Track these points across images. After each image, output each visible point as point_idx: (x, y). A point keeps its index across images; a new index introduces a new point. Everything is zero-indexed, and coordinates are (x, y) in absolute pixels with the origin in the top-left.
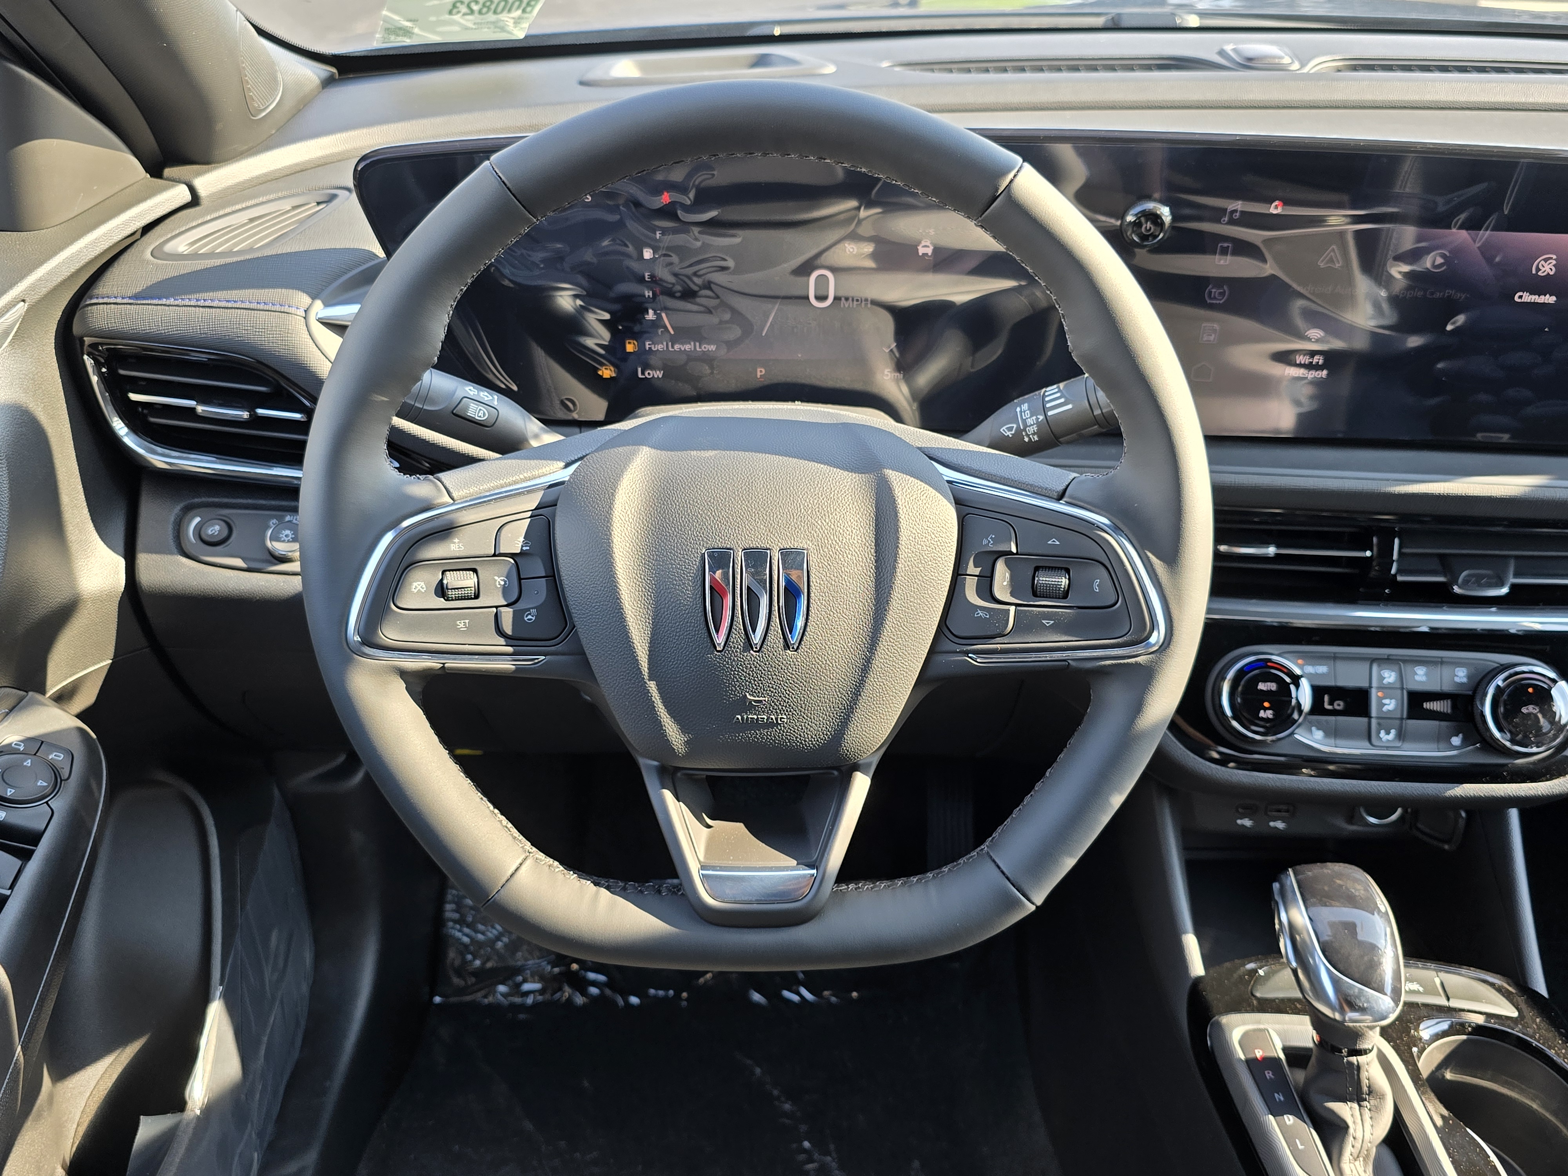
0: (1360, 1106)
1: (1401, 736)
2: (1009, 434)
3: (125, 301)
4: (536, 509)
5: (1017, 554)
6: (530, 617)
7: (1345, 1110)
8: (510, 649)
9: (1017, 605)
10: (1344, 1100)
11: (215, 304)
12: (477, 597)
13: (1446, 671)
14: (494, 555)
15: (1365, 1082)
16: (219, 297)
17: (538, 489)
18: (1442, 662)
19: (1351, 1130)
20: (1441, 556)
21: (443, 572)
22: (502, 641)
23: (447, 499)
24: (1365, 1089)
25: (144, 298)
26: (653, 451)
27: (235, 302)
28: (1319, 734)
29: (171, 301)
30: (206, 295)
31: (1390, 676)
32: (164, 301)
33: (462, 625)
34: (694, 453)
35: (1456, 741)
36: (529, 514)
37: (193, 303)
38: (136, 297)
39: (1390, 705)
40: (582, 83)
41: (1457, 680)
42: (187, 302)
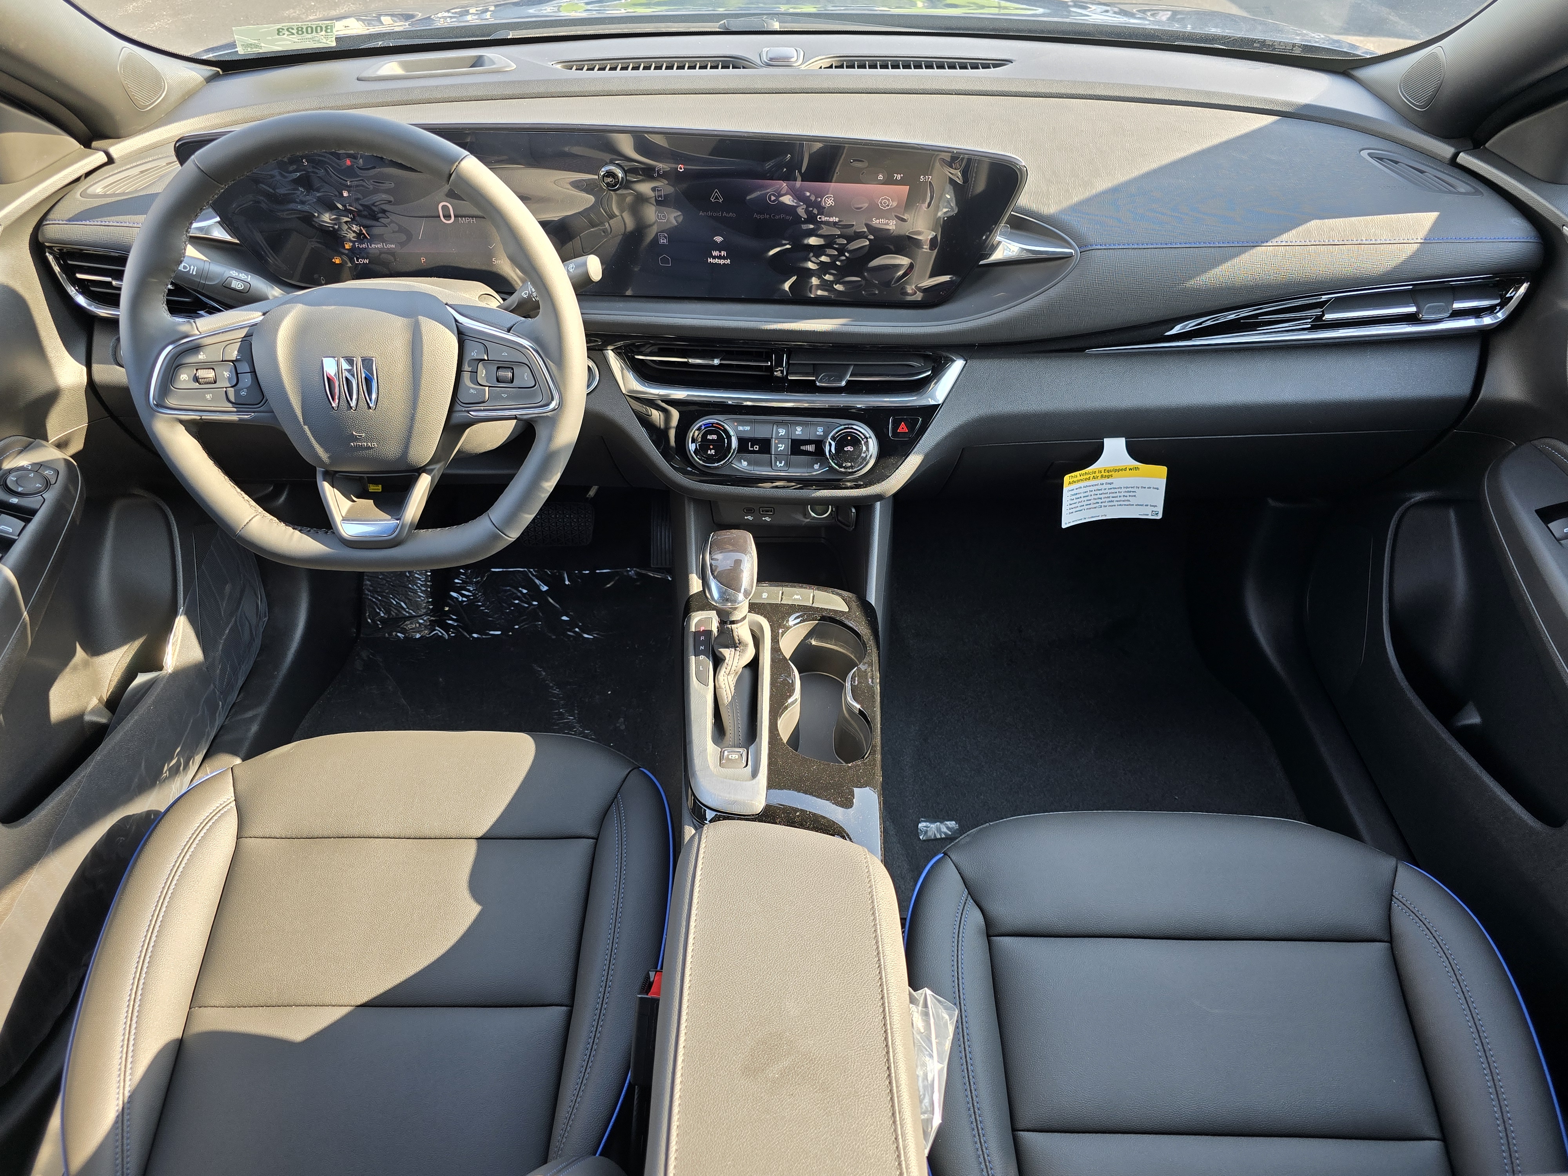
0: (735, 650)
1: (788, 464)
2: (525, 296)
3: (64, 222)
4: (244, 337)
5: (488, 360)
6: (243, 393)
7: (726, 652)
8: (235, 410)
9: (489, 387)
10: (727, 647)
11: (111, 224)
12: (215, 382)
13: (812, 428)
14: (222, 361)
15: (736, 638)
16: (113, 220)
17: (247, 327)
18: (812, 424)
19: (726, 661)
20: (814, 364)
21: (197, 370)
22: (230, 405)
23: (198, 333)
24: (737, 641)
25: (73, 221)
26: (304, 306)
27: (121, 222)
28: (745, 464)
29: (88, 222)
30: (105, 219)
31: (782, 432)
32: (84, 223)
33: (208, 397)
34: (324, 307)
35: (816, 467)
36: (240, 340)
37: (99, 224)
38: (69, 220)
39: (782, 447)
40: (358, 79)
41: (818, 433)
42: (96, 223)
